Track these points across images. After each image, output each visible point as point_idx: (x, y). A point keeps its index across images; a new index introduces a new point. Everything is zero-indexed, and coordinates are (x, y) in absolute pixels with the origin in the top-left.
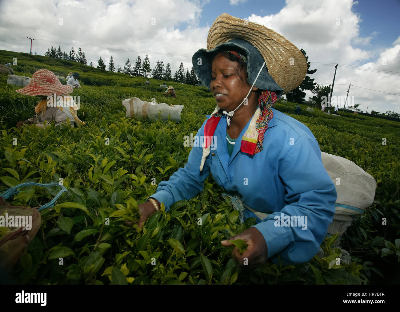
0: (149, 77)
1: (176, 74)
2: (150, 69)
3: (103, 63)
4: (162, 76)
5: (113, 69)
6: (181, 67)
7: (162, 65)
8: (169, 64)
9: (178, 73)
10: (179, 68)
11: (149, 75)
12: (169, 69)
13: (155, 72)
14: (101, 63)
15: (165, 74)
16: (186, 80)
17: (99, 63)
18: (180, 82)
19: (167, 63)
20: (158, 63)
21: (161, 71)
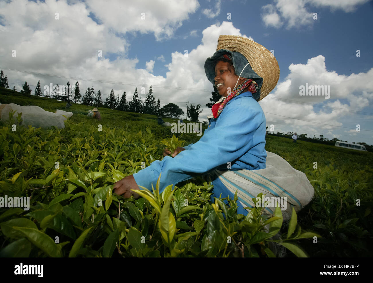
0: (78, 102)
1: (107, 101)
2: (80, 95)
3: (29, 88)
4: (93, 102)
5: (40, 94)
6: (112, 94)
7: (93, 92)
8: (100, 91)
9: (109, 99)
10: (110, 95)
11: (78, 101)
12: (100, 96)
13: (85, 98)
14: (26, 87)
15: (96, 101)
16: (116, 106)
17: (23, 87)
18: (110, 108)
19: (98, 90)
20: (89, 89)
21: (92, 97)
